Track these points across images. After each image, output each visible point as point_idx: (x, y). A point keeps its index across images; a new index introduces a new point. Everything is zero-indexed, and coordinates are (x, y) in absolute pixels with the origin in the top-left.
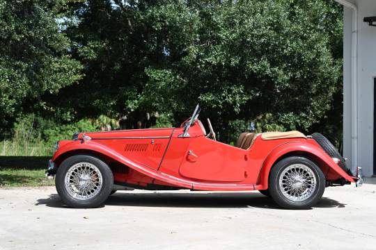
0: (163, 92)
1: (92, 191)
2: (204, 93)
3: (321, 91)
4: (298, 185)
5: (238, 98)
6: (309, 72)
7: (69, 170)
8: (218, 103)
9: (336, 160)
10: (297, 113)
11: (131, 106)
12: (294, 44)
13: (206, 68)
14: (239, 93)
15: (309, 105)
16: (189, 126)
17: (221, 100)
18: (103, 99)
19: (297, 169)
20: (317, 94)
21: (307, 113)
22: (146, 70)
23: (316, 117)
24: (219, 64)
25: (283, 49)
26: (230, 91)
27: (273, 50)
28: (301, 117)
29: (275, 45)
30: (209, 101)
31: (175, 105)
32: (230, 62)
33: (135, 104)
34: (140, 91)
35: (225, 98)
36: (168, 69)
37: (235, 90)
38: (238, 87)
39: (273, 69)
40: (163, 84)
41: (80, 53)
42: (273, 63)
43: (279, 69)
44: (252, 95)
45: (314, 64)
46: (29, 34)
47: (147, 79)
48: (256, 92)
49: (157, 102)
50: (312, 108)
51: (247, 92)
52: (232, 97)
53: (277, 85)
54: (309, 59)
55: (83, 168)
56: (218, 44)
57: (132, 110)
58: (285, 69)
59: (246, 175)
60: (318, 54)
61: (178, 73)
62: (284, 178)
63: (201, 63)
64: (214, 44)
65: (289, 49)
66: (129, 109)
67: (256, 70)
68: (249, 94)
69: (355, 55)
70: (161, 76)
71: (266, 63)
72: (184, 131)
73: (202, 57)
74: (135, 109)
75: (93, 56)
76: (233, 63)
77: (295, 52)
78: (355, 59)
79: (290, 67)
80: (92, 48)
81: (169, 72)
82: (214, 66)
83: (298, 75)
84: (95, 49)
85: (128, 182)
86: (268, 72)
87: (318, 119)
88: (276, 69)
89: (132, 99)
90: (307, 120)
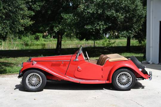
0: (69, 25)
1: (38, 85)
2: (87, 25)
3: (138, 21)
4: (124, 81)
5: (101, 27)
6: (133, 14)
7: (28, 76)
8: (93, 29)
9: (140, 70)
10: (127, 31)
11: (56, 30)
12: (126, 2)
13: (87, 14)
14: (102, 24)
15: (133, 27)
16: (78, 56)
17: (94, 28)
18: (44, 27)
19: (124, 74)
20: (136, 22)
21: (132, 31)
22: (62, 14)
23: (136, 32)
24: (93, 12)
25: (121, 5)
26: (98, 24)
27: (117, 6)
28: (129, 32)
29: (118, 3)
30: (89, 28)
31: (74, 30)
32: (98, 11)
33: (57, 29)
34: (59, 24)
35: (96, 27)
36: (71, 13)
37: (100, 23)
38: (102, 22)
39: (117, 14)
40: (69, 20)
41: (33, 8)
42: (117, 11)
43: (120, 13)
44: (108, 25)
45: (135, 10)
46: (9, 9)
47: (62, 18)
48: (110, 23)
49: (67, 29)
50: (134, 29)
51: (105, 24)
52: (99, 26)
53: (119, 20)
54: (133, 8)
55: (34, 75)
56: (93, 3)
57: (56, 32)
58: (122, 13)
59: (102, 77)
60: (137, 6)
61: (75, 16)
62: (119, 78)
63: (85, 12)
64: (91, 3)
65: (124, 5)
66: (55, 31)
67: (109, 14)
68: (106, 25)
69: (152, 11)
70: (68, 17)
71: (114, 11)
72: (76, 58)
73: (86, 10)
74: (57, 31)
75: (39, 9)
76: (99, 12)
77: (126, 6)
78: (152, 13)
79: (124, 12)
80: (38, 5)
81: (71, 15)
82: (91, 13)
83: (128, 15)
84: (39, 6)
85: (53, 79)
86: (115, 15)
87: (136, 33)
88: (118, 14)
89: (56, 27)
90: (132, 34)
